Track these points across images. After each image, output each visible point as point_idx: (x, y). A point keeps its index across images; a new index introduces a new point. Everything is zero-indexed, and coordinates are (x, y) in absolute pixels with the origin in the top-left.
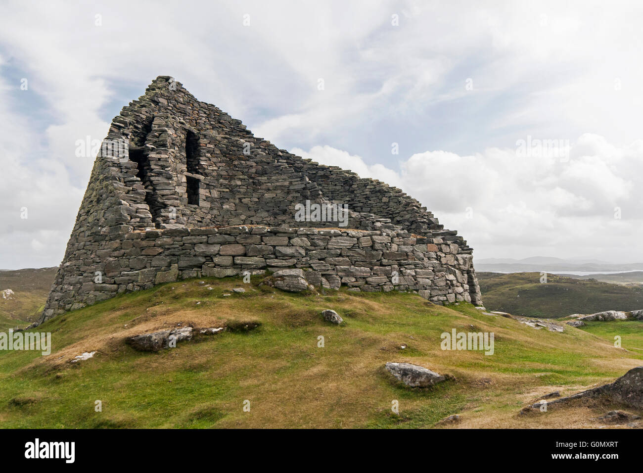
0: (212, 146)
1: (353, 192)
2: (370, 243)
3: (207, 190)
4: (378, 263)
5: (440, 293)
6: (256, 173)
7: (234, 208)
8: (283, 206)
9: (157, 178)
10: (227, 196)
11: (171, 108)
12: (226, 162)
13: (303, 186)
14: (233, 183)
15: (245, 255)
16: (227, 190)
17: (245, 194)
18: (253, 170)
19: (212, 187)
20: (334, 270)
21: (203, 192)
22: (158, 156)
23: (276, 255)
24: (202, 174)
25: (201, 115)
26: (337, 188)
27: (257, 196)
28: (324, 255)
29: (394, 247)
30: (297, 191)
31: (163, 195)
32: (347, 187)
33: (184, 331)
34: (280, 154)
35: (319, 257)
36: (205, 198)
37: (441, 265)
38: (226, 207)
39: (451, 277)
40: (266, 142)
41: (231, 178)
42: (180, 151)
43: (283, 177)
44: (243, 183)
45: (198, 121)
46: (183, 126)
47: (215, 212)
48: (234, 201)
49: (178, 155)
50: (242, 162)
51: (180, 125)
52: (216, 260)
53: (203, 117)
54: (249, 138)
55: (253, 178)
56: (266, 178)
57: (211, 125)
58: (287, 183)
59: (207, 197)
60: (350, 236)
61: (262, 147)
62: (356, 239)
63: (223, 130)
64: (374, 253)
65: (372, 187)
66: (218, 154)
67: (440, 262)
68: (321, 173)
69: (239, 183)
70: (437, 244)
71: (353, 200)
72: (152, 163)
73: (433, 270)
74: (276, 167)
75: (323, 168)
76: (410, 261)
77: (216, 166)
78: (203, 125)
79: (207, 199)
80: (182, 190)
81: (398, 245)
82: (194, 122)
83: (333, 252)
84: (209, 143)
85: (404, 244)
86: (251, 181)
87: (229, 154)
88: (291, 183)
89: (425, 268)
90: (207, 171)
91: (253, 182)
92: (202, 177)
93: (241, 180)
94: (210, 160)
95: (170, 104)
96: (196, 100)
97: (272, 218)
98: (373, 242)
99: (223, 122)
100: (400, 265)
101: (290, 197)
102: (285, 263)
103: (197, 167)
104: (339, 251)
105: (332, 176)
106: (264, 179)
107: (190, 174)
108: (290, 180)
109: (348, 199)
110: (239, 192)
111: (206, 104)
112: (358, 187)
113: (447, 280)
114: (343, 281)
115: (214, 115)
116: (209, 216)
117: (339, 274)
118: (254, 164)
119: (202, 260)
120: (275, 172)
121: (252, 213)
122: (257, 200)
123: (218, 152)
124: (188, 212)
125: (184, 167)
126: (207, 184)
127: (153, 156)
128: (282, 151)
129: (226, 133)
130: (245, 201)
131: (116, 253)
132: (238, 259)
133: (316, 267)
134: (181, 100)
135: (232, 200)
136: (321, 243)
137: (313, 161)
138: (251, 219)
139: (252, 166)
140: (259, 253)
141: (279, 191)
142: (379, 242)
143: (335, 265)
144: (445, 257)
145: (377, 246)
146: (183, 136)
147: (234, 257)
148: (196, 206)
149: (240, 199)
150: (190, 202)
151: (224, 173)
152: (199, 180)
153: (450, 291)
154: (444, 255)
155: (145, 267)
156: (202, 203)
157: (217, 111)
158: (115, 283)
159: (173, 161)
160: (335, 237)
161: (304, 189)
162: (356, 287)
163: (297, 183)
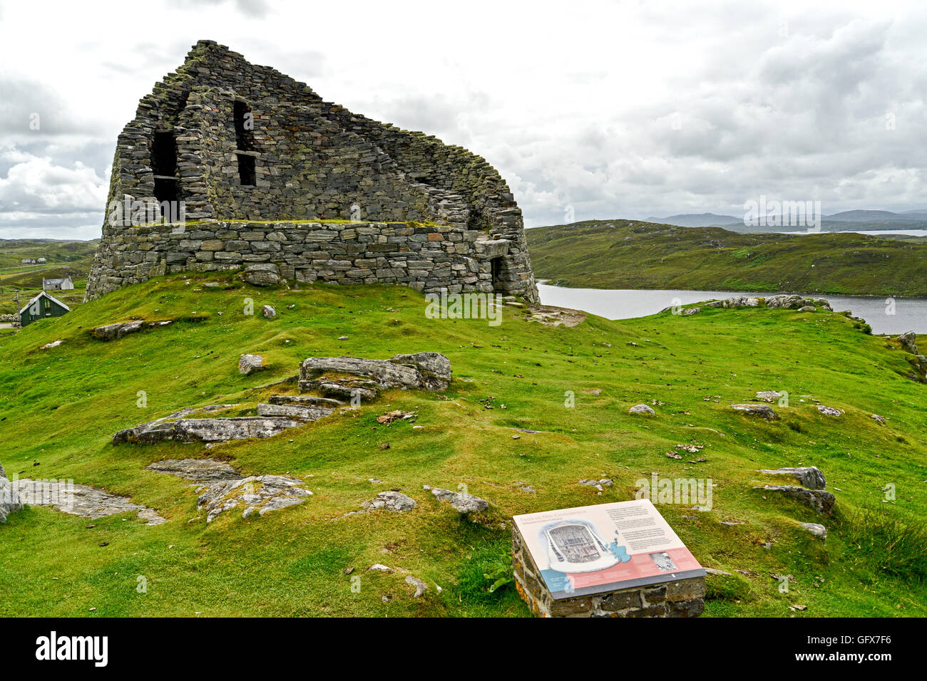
0: (267, 118)
1: (435, 162)
2: (353, 236)
3: (266, 168)
4: (362, 256)
5: (438, 284)
6: (321, 145)
7: (298, 187)
8: (354, 183)
9: (184, 164)
10: (289, 174)
11: (215, 78)
12: (287, 135)
13: (374, 158)
14: (296, 158)
15: (223, 250)
16: (290, 166)
17: (310, 169)
18: (319, 142)
19: (272, 164)
20: (310, 264)
21: (259, 170)
22: (187, 139)
23: (251, 250)
24: (257, 150)
25: (255, 80)
26: (419, 157)
27: (324, 172)
28: (299, 249)
29: (383, 239)
30: (368, 164)
31: (189, 183)
32: (429, 157)
33: (134, 324)
34: (354, 119)
35: (296, 251)
36: (263, 177)
37: (447, 255)
38: (289, 185)
39: (460, 267)
40: (336, 106)
41: (293, 152)
42: (227, 127)
43: (353, 148)
44: (307, 157)
45: (252, 88)
46: (226, 98)
47: (277, 191)
48: (298, 178)
49: (224, 131)
50: (305, 133)
51: (222, 98)
52: (198, 255)
53: (258, 83)
54: (316, 103)
55: (319, 151)
56: (333, 151)
57: (269, 91)
58: (356, 156)
59: (266, 176)
60: (330, 230)
61: (333, 113)
62: (337, 232)
63: (284, 96)
64: (357, 245)
65: (453, 156)
66: (276, 126)
67: (445, 251)
68: (401, 141)
69: (303, 158)
70: (443, 233)
71: (435, 172)
72: (179, 146)
73: (433, 261)
74: (344, 137)
75: (404, 135)
76: (401, 253)
77: (274, 140)
78: (258, 93)
79: (266, 177)
80: (233, 171)
81: (388, 236)
82: (248, 89)
83: (311, 246)
84: (263, 115)
85: (396, 235)
86: (317, 154)
87: (289, 125)
88: (361, 155)
89: (422, 258)
90: (263, 146)
91: (319, 155)
92: (257, 154)
93: (305, 154)
94: (266, 134)
95: (213, 73)
96: (248, 64)
97: (342, 196)
98: (357, 234)
99: (284, 86)
100: (388, 257)
101: (360, 172)
102: (259, 258)
103: (252, 143)
104: (317, 245)
105: (412, 144)
106: (330, 151)
107: (242, 152)
108: (360, 152)
109: (430, 170)
110: (304, 168)
111: (262, 67)
112: (439, 156)
113: (452, 270)
114: (319, 275)
115: (272, 79)
116: (269, 196)
117: (316, 268)
118: (319, 135)
119: (186, 255)
120: (342, 143)
121: (320, 191)
122: (324, 176)
123: (276, 124)
124: (242, 194)
125: (234, 145)
126: (265, 161)
127: (181, 139)
128: (357, 116)
129: (288, 99)
130: (311, 177)
131: (122, 248)
132: (217, 255)
133: (291, 261)
134: (228, 66)
135: (296, 178)
136: (299, 238)
137: (394, 126)
138: (319, 197)
139: (316, 138)
140: (235, 248)
141: (349, 165)
142: (365, 234)
143: (313, 259)
144: (453, 246)
145: (360, 238)
146: (229, 110)
147: (214, 252)
148: (252, 187)
149: (305, 176)
150: (243, 182)
151: (284, 147)
152: (253, 158)
153: (454, 282)
154: (452, 244)
155: (142, 262)
156: (258, 183)
157: (276, 73)
158: (120, 276)
159: (217, 139)
160: (314, 230)
161: (375, 161)
162: (334, 280)
163: (367, 155)
